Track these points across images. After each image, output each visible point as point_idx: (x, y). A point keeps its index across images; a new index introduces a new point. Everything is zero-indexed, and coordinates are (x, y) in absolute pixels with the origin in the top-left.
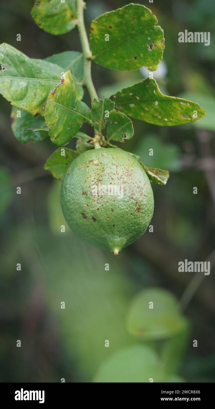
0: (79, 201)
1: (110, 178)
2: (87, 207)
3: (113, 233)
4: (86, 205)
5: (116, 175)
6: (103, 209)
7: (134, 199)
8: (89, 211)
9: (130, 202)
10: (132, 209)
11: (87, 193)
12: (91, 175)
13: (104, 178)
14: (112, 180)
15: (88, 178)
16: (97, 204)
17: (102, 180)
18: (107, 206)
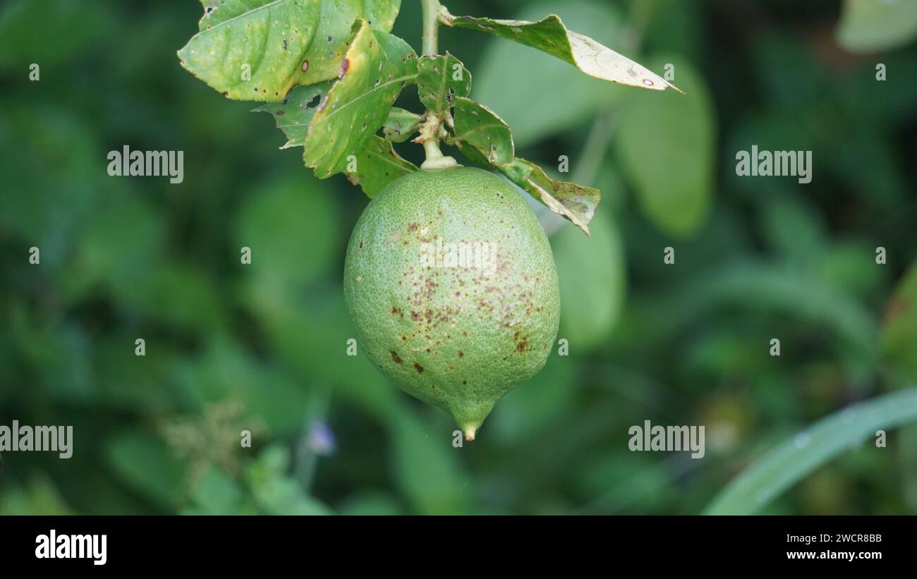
0: (384, 325)
1: (457, 280)
2: (403, 342)
3: (462, 394)
4: (400, 338)
5: (469, 272)
6: (440, 352)
7: (511, 327)
8: (407, 352)
9: (503, 334)
10: (508, 349)
11: (402, 311)
12: (412, 268)
13: (442, 281)
14: (461, 285)
15: (405, 275)
16: (425, 339)
17: (437, 285)
18: (448, 346)
